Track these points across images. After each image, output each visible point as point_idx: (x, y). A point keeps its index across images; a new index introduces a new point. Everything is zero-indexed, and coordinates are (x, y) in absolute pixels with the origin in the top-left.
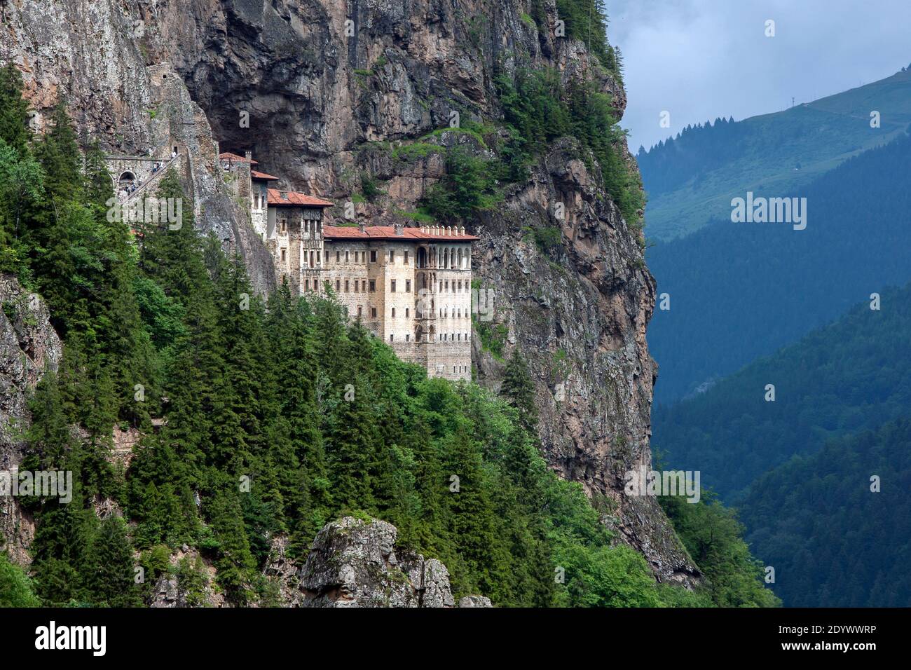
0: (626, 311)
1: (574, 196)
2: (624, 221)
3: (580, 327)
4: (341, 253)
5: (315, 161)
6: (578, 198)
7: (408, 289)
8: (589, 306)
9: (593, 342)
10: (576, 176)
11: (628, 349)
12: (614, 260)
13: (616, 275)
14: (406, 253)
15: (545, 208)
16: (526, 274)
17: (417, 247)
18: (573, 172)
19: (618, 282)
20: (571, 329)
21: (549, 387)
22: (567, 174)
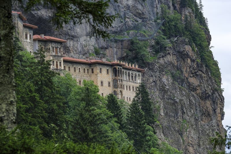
0: (212, 107)
1: (188, 60)
2: (209, 73)
3: (192, 111)
4: (76, 68)
5: (72, 39)
6: (189, 60)
7: (109, 86)
8: (196, 104)
9: (198, 118)
10: (187, 52)
11: (213, 122)
12: (205, 86)
13: (207, 92)
14: (108, 70)
15: (176, 65)
16: (168, 89)
17: (113, 68)
18: (186, 50)
19: (208, 95)
20: (188, 112)
21: (180, 134)
22: (184, 51)
